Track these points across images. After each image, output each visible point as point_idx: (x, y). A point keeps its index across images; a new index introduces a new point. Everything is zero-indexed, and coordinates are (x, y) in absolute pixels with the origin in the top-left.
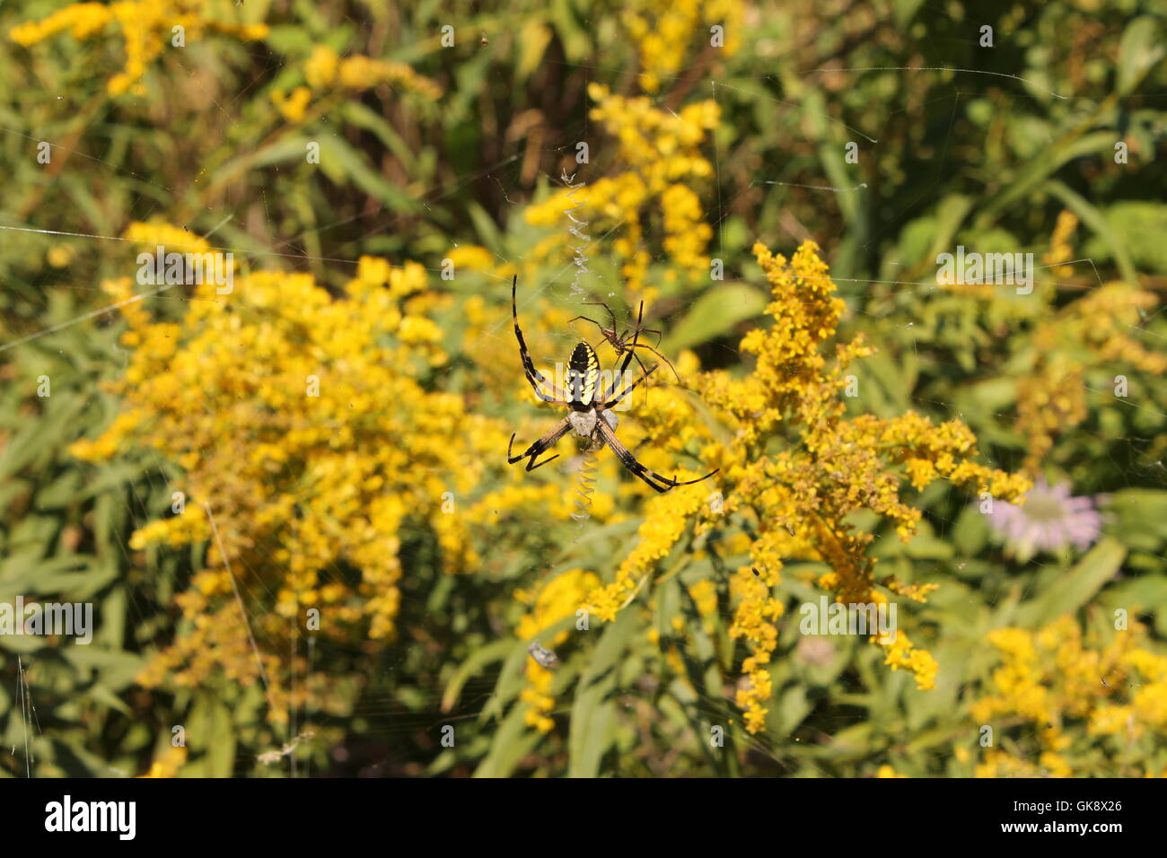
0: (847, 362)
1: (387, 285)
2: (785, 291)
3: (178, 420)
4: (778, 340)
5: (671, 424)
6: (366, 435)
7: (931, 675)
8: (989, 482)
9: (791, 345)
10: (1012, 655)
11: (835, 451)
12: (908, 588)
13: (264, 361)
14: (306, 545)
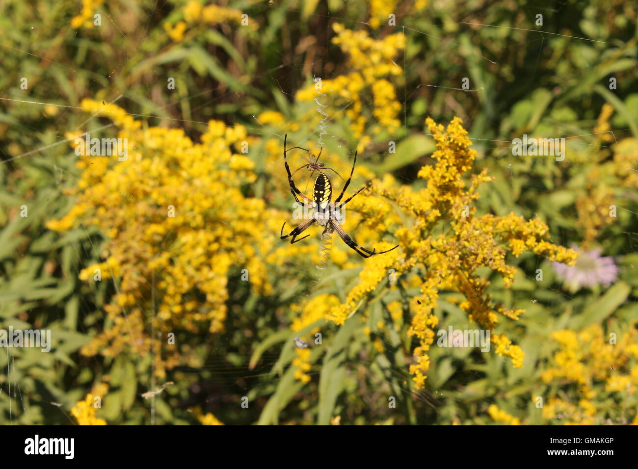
0: (478, 184)
1: (224, 137)
2: (443, 145)
3: (107, 210)
4: (439, 172)
5: (379, 217)
6: (211, 220)
7: (521, 360)
8: (555, 253)
9: (447, 175)
10: (565, 345)
11: (470, 235)
12: (509, 311)
13: (154, 179)
14: (175, 281)
